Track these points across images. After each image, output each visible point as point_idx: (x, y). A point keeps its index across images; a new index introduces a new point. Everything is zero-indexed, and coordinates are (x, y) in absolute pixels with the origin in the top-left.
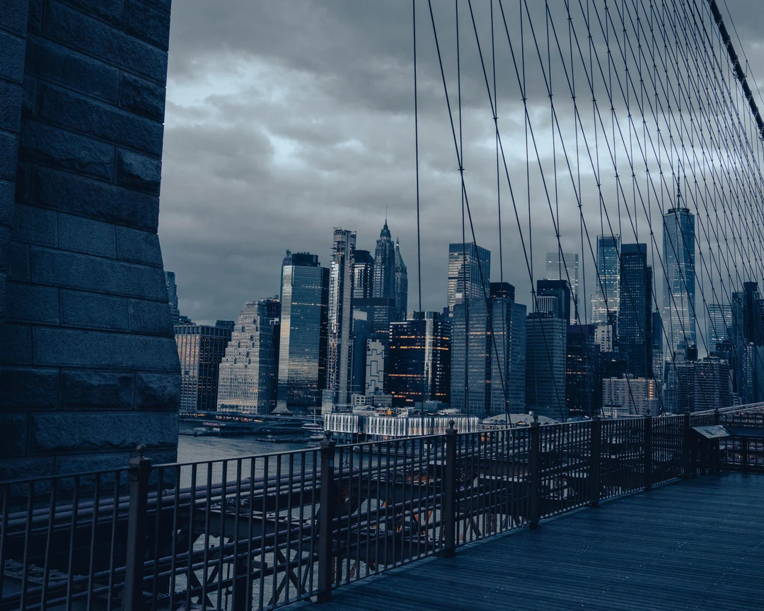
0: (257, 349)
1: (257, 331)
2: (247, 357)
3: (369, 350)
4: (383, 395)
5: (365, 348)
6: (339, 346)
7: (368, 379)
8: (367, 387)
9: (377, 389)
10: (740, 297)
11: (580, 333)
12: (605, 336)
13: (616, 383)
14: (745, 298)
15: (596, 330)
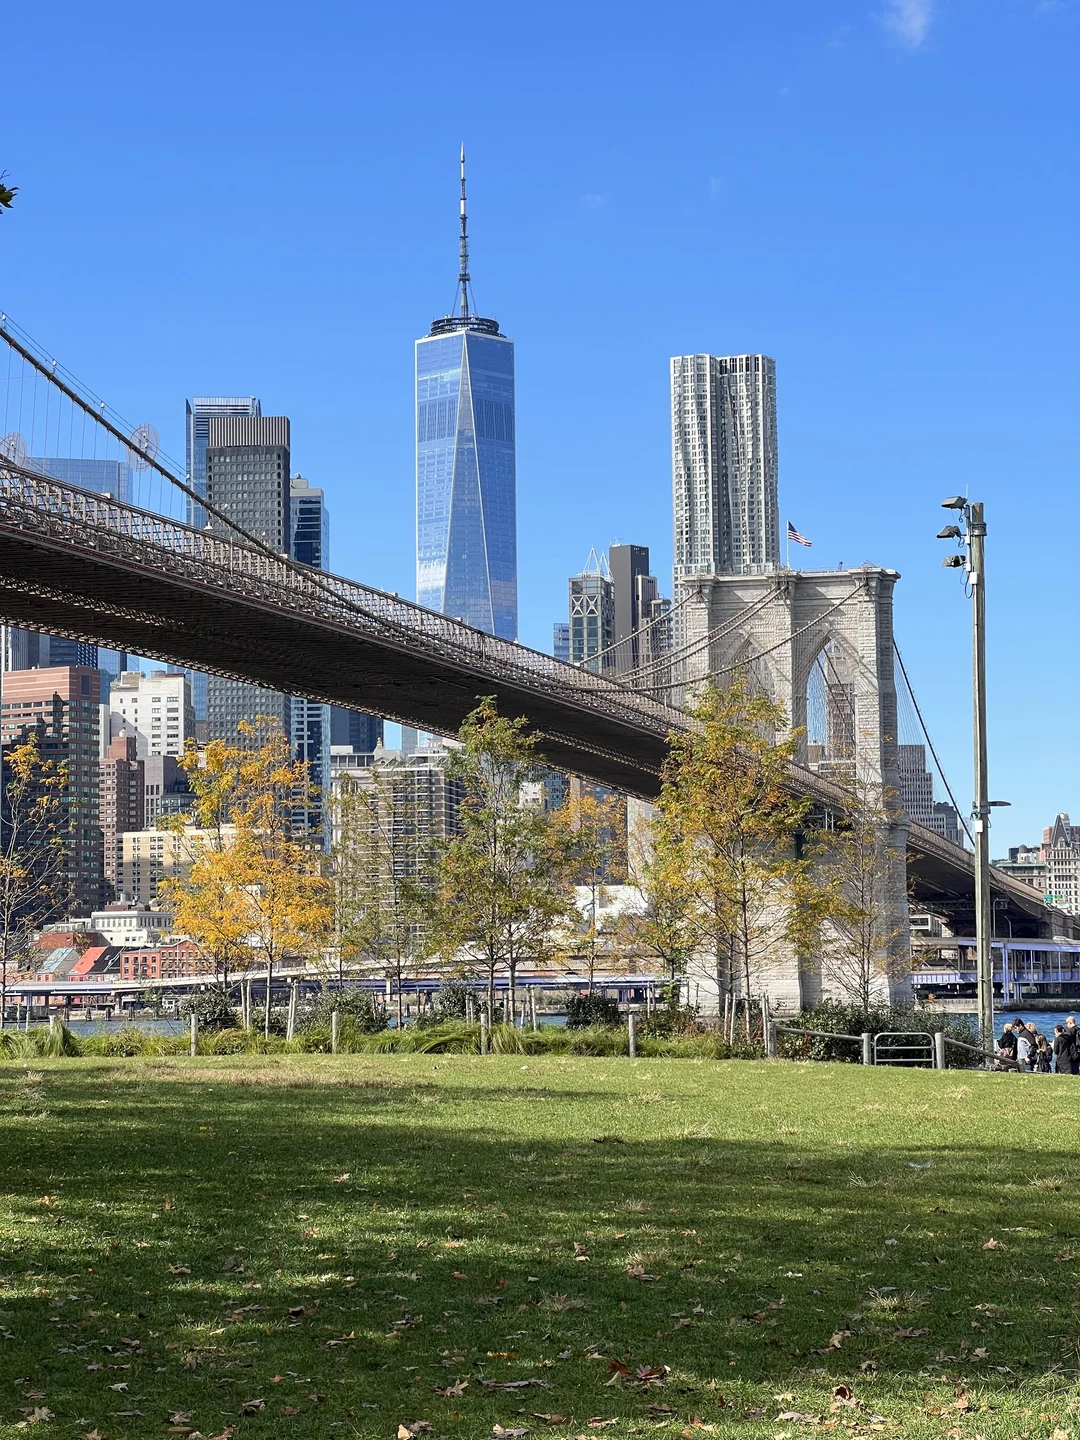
10: (592, 591)
11: (56, 696)
12: (164, 714)
13: (157, 844)
14: (608, 593)
15: (134, 695)
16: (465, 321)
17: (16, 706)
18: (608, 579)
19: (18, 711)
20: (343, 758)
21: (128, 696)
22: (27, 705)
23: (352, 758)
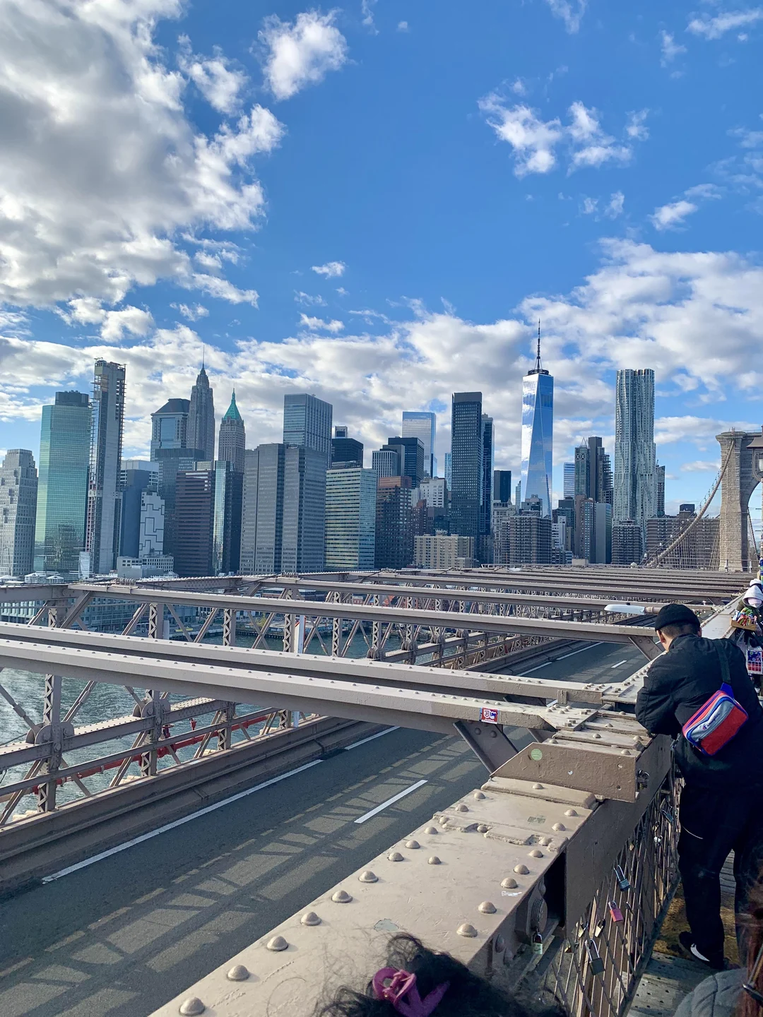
0: (15, 505)
1: (17, 484)
2: (4, 514)
3: (144, 505)
4: (162, 558)
5: (139, 503)
6: (100, 500)
7: (142, 539)
8: (140, 548)
9: (152, 550)
10: (583, 452)
11: (396, 486)
12: (437, 492)
13: (428, 541)
14: (588, 453)
15: (427, 484)
16: (538, 371)
17: (383, 489)
18: (588, 447)
19: (384, 491)
20: (498, 504)
21: (426, 485)
22: (387, 489)
23: (500, 504)
